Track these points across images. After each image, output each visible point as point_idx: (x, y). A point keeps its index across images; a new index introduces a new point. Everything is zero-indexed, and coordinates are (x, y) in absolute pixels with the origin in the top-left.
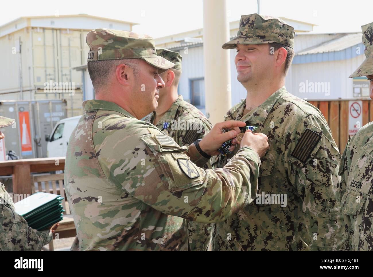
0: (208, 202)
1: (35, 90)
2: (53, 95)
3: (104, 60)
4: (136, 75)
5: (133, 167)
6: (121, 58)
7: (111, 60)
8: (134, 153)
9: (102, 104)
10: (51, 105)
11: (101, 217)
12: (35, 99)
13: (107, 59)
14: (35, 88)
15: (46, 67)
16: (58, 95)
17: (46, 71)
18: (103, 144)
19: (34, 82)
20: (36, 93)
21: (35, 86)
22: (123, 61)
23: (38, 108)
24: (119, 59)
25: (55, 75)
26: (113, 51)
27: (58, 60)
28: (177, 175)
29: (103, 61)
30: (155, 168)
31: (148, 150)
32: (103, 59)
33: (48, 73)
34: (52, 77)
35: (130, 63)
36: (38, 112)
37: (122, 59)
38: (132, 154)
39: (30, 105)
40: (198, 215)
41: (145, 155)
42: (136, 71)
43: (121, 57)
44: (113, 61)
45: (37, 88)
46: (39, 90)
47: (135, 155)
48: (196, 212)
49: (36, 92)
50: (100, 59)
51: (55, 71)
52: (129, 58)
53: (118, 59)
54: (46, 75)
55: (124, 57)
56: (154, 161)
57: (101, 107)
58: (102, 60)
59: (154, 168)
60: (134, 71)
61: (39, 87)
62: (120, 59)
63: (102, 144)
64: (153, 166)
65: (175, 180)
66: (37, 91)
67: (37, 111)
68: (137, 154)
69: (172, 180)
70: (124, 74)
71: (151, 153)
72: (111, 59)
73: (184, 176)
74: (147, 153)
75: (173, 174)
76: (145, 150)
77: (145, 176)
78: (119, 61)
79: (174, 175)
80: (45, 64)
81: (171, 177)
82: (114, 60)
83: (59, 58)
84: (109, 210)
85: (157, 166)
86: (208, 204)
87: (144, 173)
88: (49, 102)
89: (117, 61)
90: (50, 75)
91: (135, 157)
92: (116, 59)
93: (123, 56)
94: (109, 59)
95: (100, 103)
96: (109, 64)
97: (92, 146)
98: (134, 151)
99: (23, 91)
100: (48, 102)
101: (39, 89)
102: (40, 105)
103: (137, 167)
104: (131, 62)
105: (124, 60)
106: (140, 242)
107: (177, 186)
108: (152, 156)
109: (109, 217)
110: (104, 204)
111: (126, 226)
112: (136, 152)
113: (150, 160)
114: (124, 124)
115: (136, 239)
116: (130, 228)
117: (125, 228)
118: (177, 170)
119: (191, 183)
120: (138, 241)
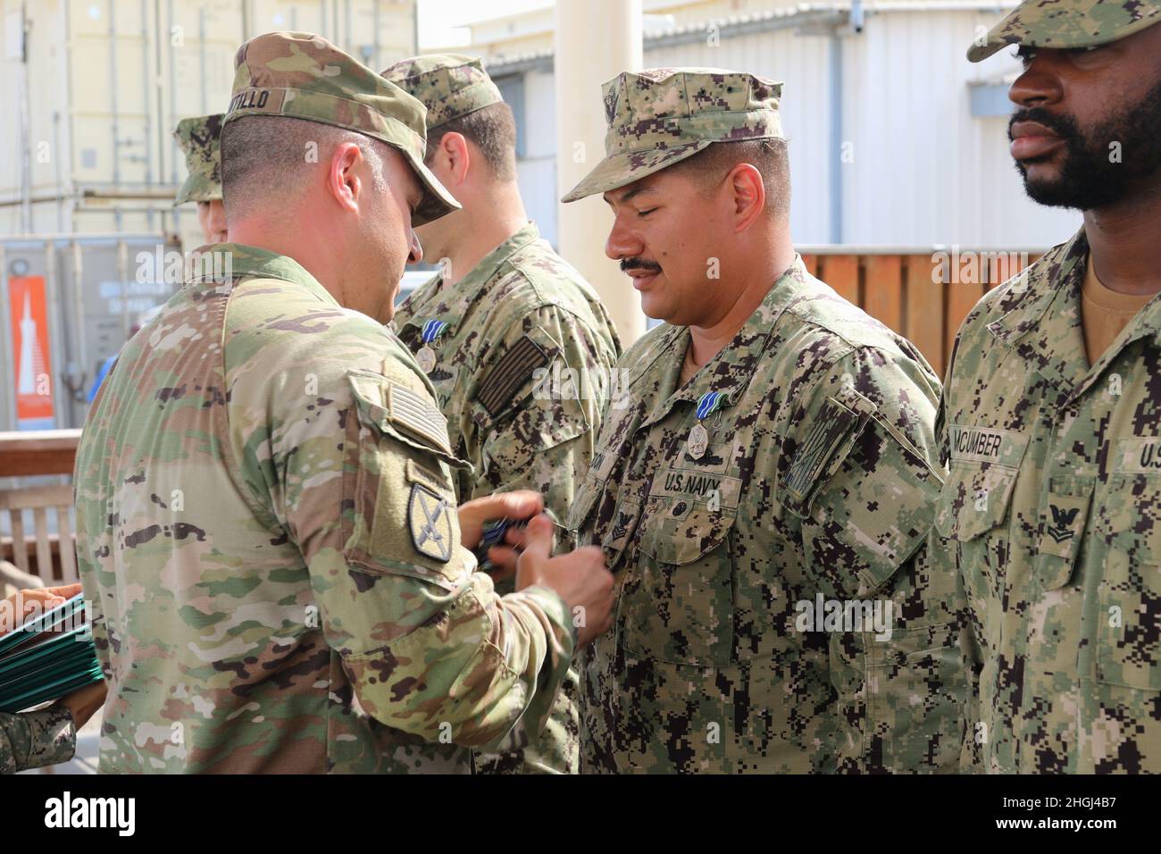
0: (426, 653)
1: (75, 196)
2: (142, 217)
3: (299, 118)
5: (290, 447)
6: (351, 127)
7: (322, 123)
8: (310, 408)
10: (124, 254)
11: (205, 590)
12: (75, 229)
13: (309, 117)
14: (76, 190)
15: (115, 115)
16: (157, 217)
17: (115, 129)
18: (248, 367)
19: (72, 169)
20: (77, 209)
21: (75, 183)
23: (78, 263)
24: (344, 126)
25: (147, 143)
26: (332, 100)
27: (159, 90)
28: (388, 521)
29: (295, 121)
30: (344, 474)
31: (352, 413)
32: (297, 114)
33: (122, 136)
34: (139, 151)
36: (79, 279)
37: (355, 130)
38: (306, 409)
39: (51, 251)
40: (372, 681)
41: (337, 426)
43: (352, 122)
45: (81, 192)
46: (91, 199)
47: (312, 414)
48: (374, 665)
49: (77, 204)
51: (147, 130)
53: (341, 125)
54: (117, 144)
55: (359, 126)
56: (350, 452)
57: (252, 268)
58: (293, 117)
59: (339, 474)
61: (90, 188)
62: (347, 129)
63: (244, 366)
64: (340, 466)
65: (373, 532)
66: (82, 203)
67: (75, 274)
68: (319, 414)
69: (365, 525)
71: (353, 427)
72: (322, 120)
73: (403, 535)
74: (342, 424)
75: (376, 513)
76: (343, 413)
78: (344, 134)
79: (378, 517)
80: (114, 105)
81: (369, 517)
82: (330, 125)
83: (164, 81)
84: (229, 574)
85: (350, 469)
86: (422, 660)
87: (310, 476)
88: (118, 245)
89: (337, 130)
90: (129, 143)
91: (308, 420)
92: (336, 126)
93: (358, 121)
94: (315, 119)
96: (312, 131)
97: (219, 370)
98: (315, 403)
99: (34, 201)
100: (113, 242)
101: (89, 195)
102: (84, 254)
103: (299, 452)
106: (339, 700)
107: (370, 552)
108: (351, 437)
109: (229, 596)
110: (220, 551)
111: (276, 634)
112: (318, 408)
113: (340, 447)
114: (323, 323)
115: (327, 688)
116: (290, 641)
117: (273, 638)
118: (393, 506)
119: (410, 564)
120: (332, 696)
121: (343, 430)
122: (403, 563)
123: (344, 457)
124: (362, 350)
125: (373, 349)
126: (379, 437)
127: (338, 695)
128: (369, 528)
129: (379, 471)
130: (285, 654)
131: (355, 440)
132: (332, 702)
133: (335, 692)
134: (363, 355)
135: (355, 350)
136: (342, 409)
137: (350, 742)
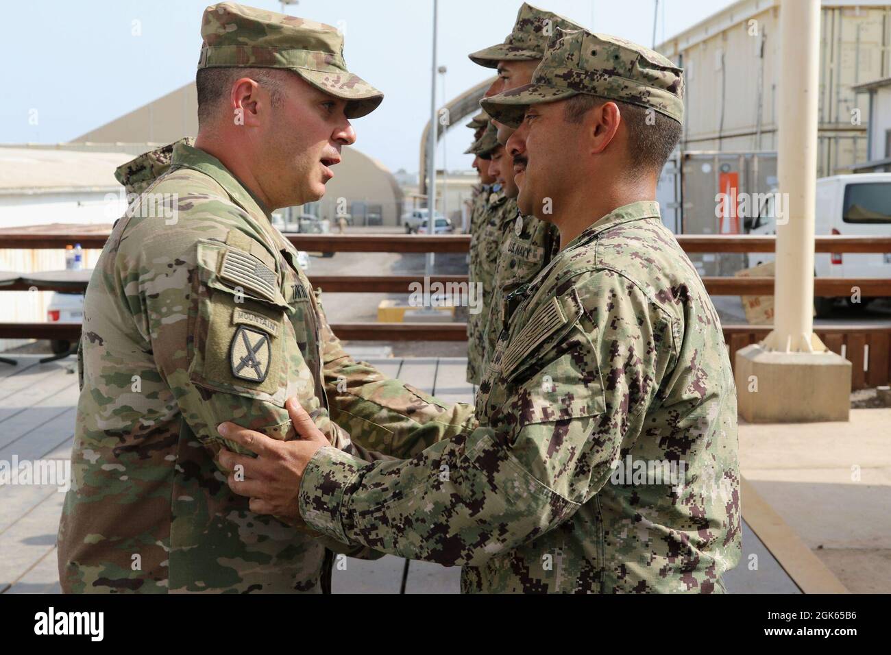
4: (277, 105)
5: (155, 293)
6: (248, 65)
7: (230, 67)
8: (170, 266)
9: (191, 156)
11: (103, 380)
13: (221, 65)
22: (250, 73)
23: (756, 166)
24: (243, 65)
26: (233, 49)
27: (831, 71)
28: (215, 355)
29: (213, 69)
30: (189, 317)
31: (195, 274)
32: (214, 65)
35: (265, 78)
36: (756, 174)
37: (251, 67)
38: (167, 267)
39: (742, 160)
41: (186, 281)
42: (277, 96)
43: (248, 61)
44: (231, 69)
47: (170, 270)
50: (210, 65)
52: (264, 66)
53: (242, 67)
55: (253, 63)
56: (193, 301)
57: (186, 162)
59: (185, 317)
60: (273, 95)
62: (245, 67)
64: (187, 311)
65: (206, 361)
67: (753, 172)
68: (175, 271)
69: (200, 356)
70: (250, 101)
71: (195, 283)
72: (228, 65)
73: (225, 365)
74: (190, 280)
75: (207, 347)
76: (190, 273)
77: (165, 321)
78: (243, 72)
79: (209, 350)
82: (234, 67)
84: (117, 371)
85: (192, 314)
87: (166, 315)
89: (239, 69)
91: (167, 275)
92: (238, 67)
93: (252, 60)
94: (224, 65)
95: (188, 153)
96: (223, 75)
98: (173, 263)
99: (763, 132)
102: (759, 161)
103: (160, 297)
104: (268, 75)
105: (252, 69)
106: (182, 470)
107: (204, 375)
108: (195, 290)
109: (116, 386)
110: (112, 354)
111: (143, 417)
112: (175, 266)
113: (187, 297)
114: (191, 203)
115: (175, 461)
116: (151, 423)
117: (141, 419)
118: (218, 344)
119: (232, 385)
120: (177, 467)
121: (190, 285)
122: (226, 384)
123: (189, 304)
124: (213, 224)
125: (221, 223)
126: (212, 293)
127: (181, 467)
128: (203, 358)
129: (209, 317)
130: (147, 431)
131: (196, 292)
132: (177, 471)
133: (180, 464)
134: (213, 227)
135: (208, 223)
136: (191, 268)
137: (188, 502)
